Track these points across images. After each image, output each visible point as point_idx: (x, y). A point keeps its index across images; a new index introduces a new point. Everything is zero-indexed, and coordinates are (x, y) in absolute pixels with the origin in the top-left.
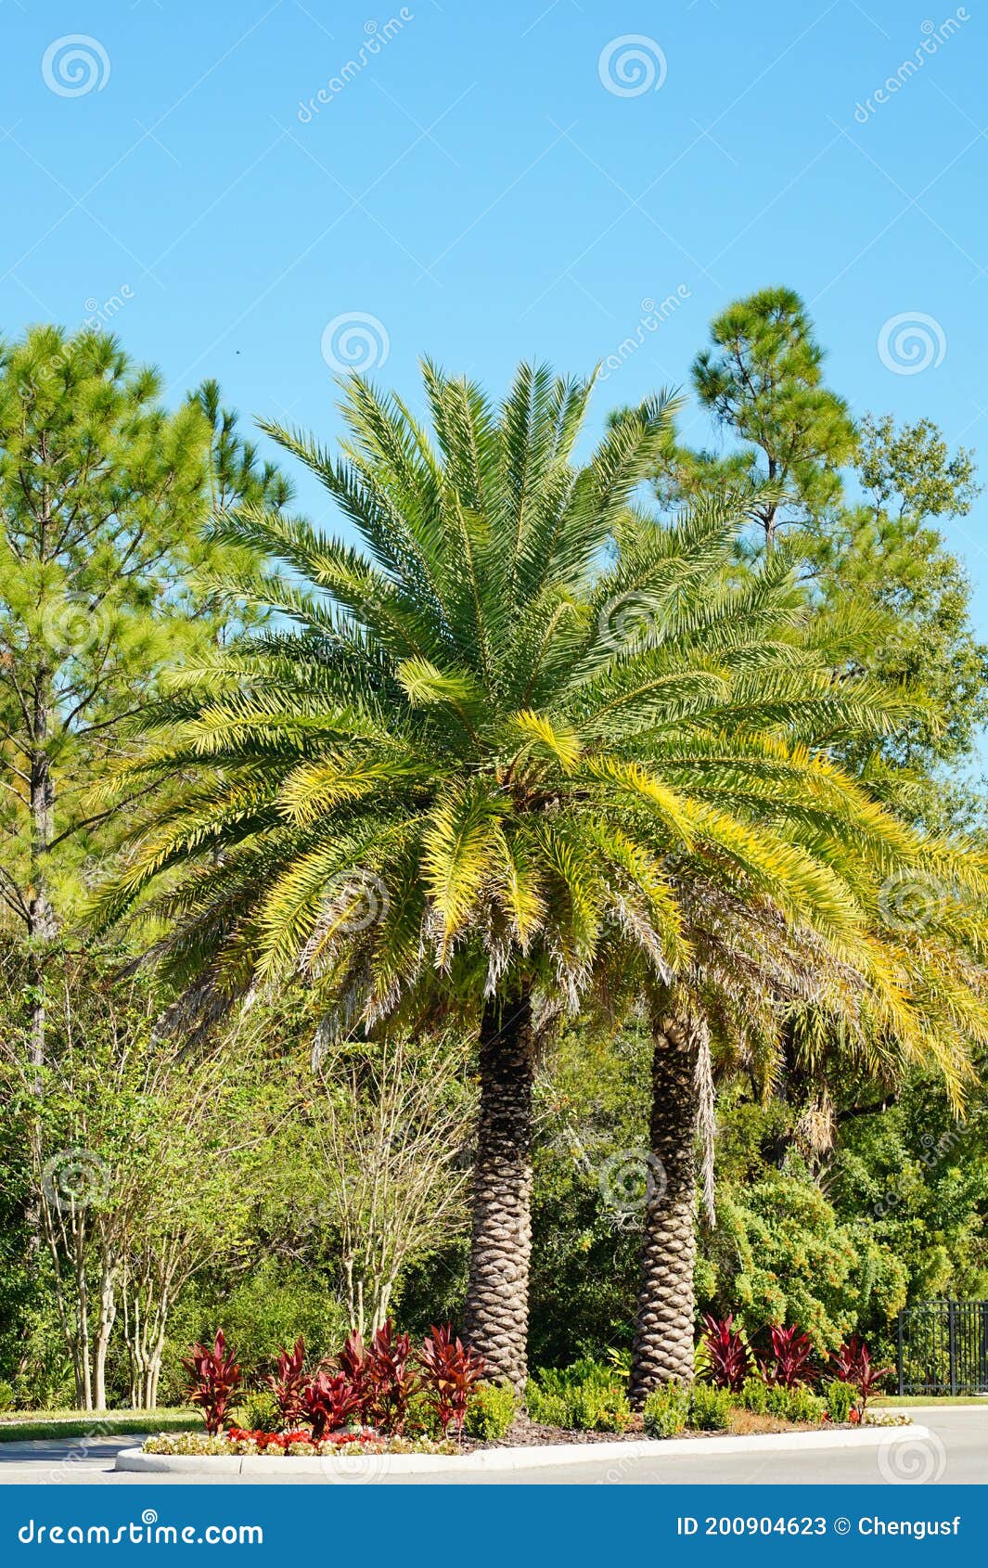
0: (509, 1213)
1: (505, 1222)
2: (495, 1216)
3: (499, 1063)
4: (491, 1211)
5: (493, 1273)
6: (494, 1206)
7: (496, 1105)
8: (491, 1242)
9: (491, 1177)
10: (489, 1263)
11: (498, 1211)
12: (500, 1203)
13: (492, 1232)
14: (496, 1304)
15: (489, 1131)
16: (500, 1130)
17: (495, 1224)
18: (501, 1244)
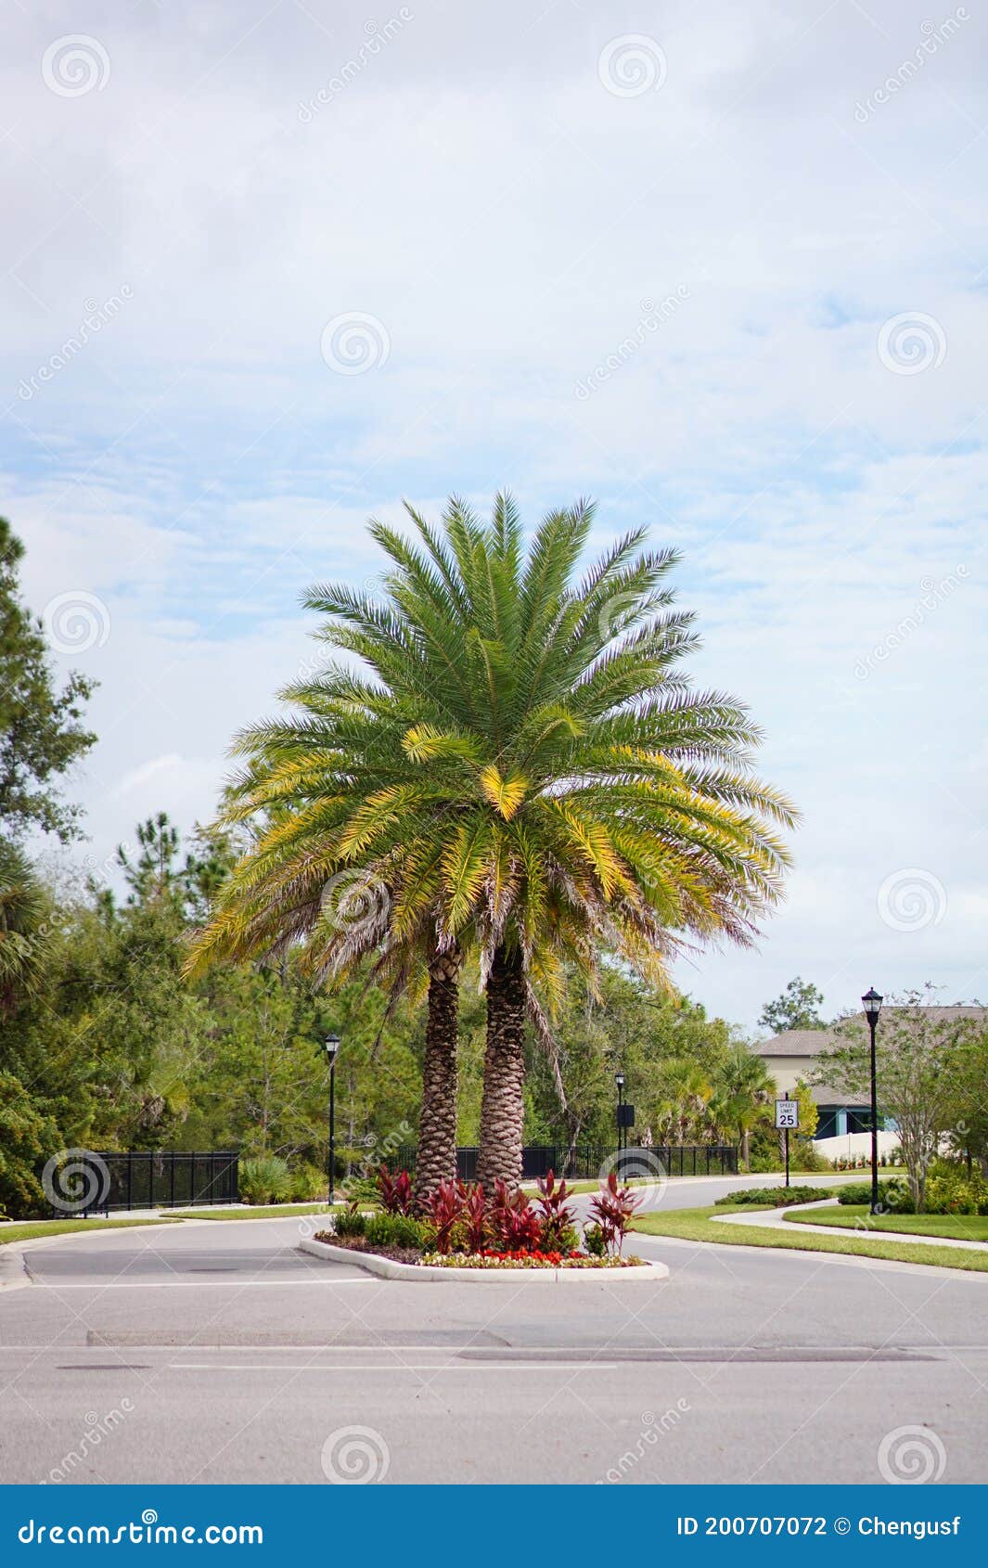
0: (516, 1096)
1: (515, 1102)
2: (508, 1098)
3: (509, 990)
4: (505, 1094)
5: (507, 1137)
6: (507, 1090)
7: (507, 1019)
8: (506, 1115)
9: (505, 1070)
10: (503, 1131)
11: (509, 1094)
12: (511, 1088)
13: (506, 1109)
14: (509, 1159)
15: (502, 1037)
16: (510, 1037)
17: (508, 1103)
18: (512, 1117)
